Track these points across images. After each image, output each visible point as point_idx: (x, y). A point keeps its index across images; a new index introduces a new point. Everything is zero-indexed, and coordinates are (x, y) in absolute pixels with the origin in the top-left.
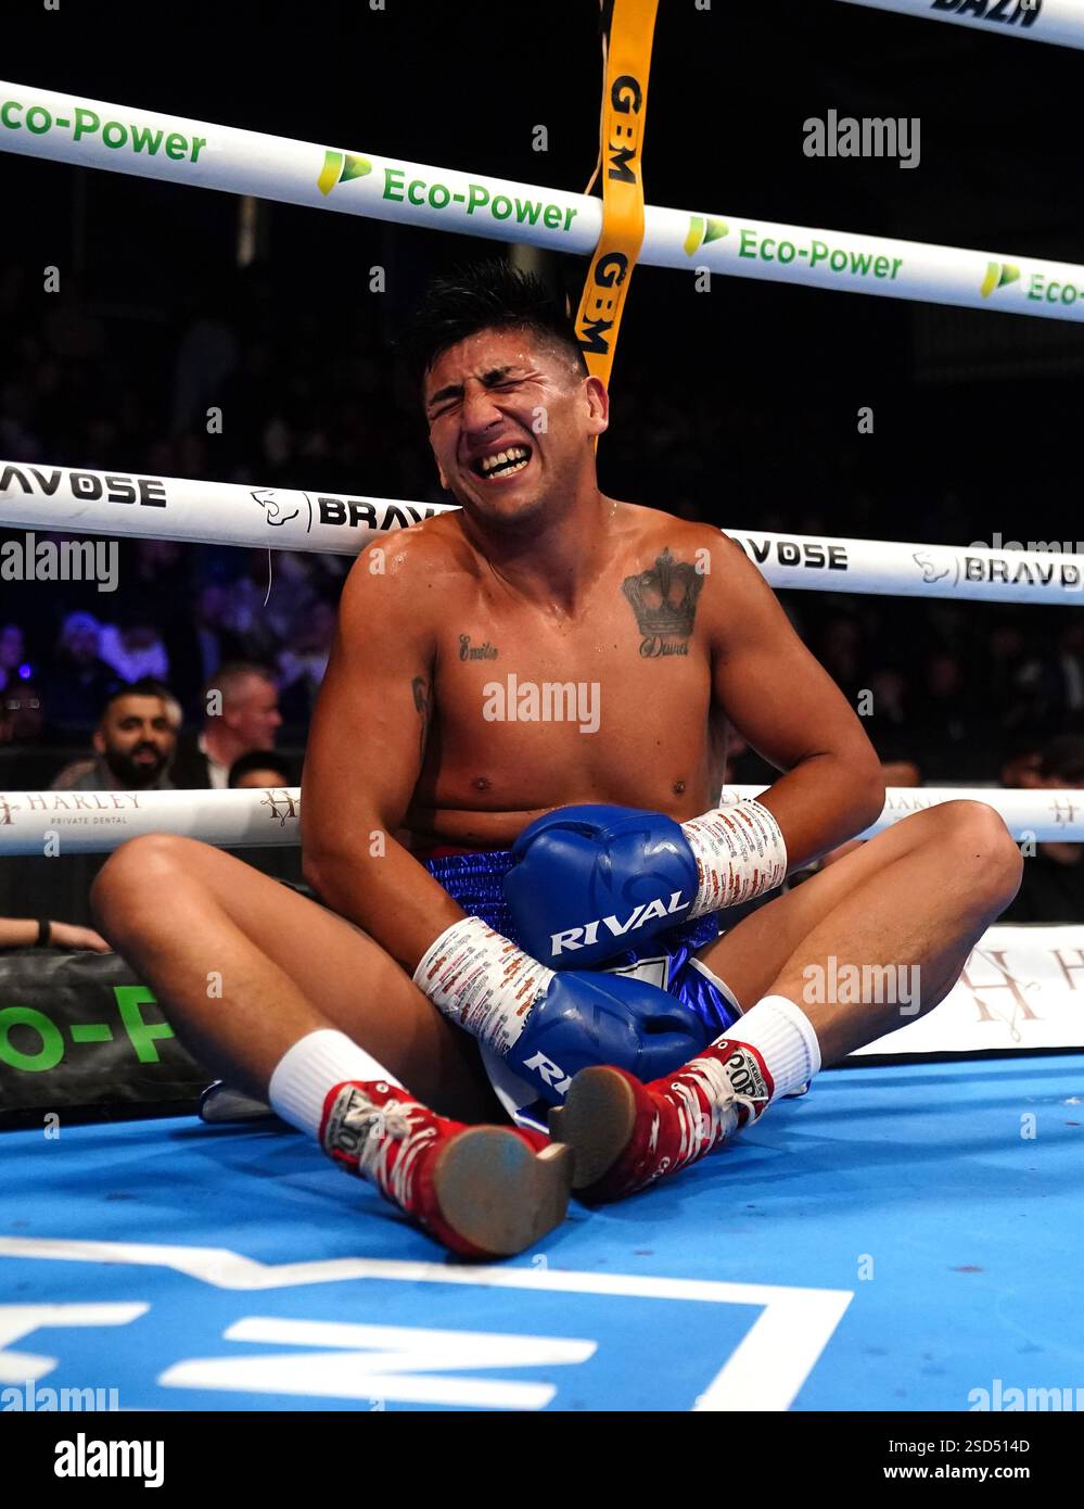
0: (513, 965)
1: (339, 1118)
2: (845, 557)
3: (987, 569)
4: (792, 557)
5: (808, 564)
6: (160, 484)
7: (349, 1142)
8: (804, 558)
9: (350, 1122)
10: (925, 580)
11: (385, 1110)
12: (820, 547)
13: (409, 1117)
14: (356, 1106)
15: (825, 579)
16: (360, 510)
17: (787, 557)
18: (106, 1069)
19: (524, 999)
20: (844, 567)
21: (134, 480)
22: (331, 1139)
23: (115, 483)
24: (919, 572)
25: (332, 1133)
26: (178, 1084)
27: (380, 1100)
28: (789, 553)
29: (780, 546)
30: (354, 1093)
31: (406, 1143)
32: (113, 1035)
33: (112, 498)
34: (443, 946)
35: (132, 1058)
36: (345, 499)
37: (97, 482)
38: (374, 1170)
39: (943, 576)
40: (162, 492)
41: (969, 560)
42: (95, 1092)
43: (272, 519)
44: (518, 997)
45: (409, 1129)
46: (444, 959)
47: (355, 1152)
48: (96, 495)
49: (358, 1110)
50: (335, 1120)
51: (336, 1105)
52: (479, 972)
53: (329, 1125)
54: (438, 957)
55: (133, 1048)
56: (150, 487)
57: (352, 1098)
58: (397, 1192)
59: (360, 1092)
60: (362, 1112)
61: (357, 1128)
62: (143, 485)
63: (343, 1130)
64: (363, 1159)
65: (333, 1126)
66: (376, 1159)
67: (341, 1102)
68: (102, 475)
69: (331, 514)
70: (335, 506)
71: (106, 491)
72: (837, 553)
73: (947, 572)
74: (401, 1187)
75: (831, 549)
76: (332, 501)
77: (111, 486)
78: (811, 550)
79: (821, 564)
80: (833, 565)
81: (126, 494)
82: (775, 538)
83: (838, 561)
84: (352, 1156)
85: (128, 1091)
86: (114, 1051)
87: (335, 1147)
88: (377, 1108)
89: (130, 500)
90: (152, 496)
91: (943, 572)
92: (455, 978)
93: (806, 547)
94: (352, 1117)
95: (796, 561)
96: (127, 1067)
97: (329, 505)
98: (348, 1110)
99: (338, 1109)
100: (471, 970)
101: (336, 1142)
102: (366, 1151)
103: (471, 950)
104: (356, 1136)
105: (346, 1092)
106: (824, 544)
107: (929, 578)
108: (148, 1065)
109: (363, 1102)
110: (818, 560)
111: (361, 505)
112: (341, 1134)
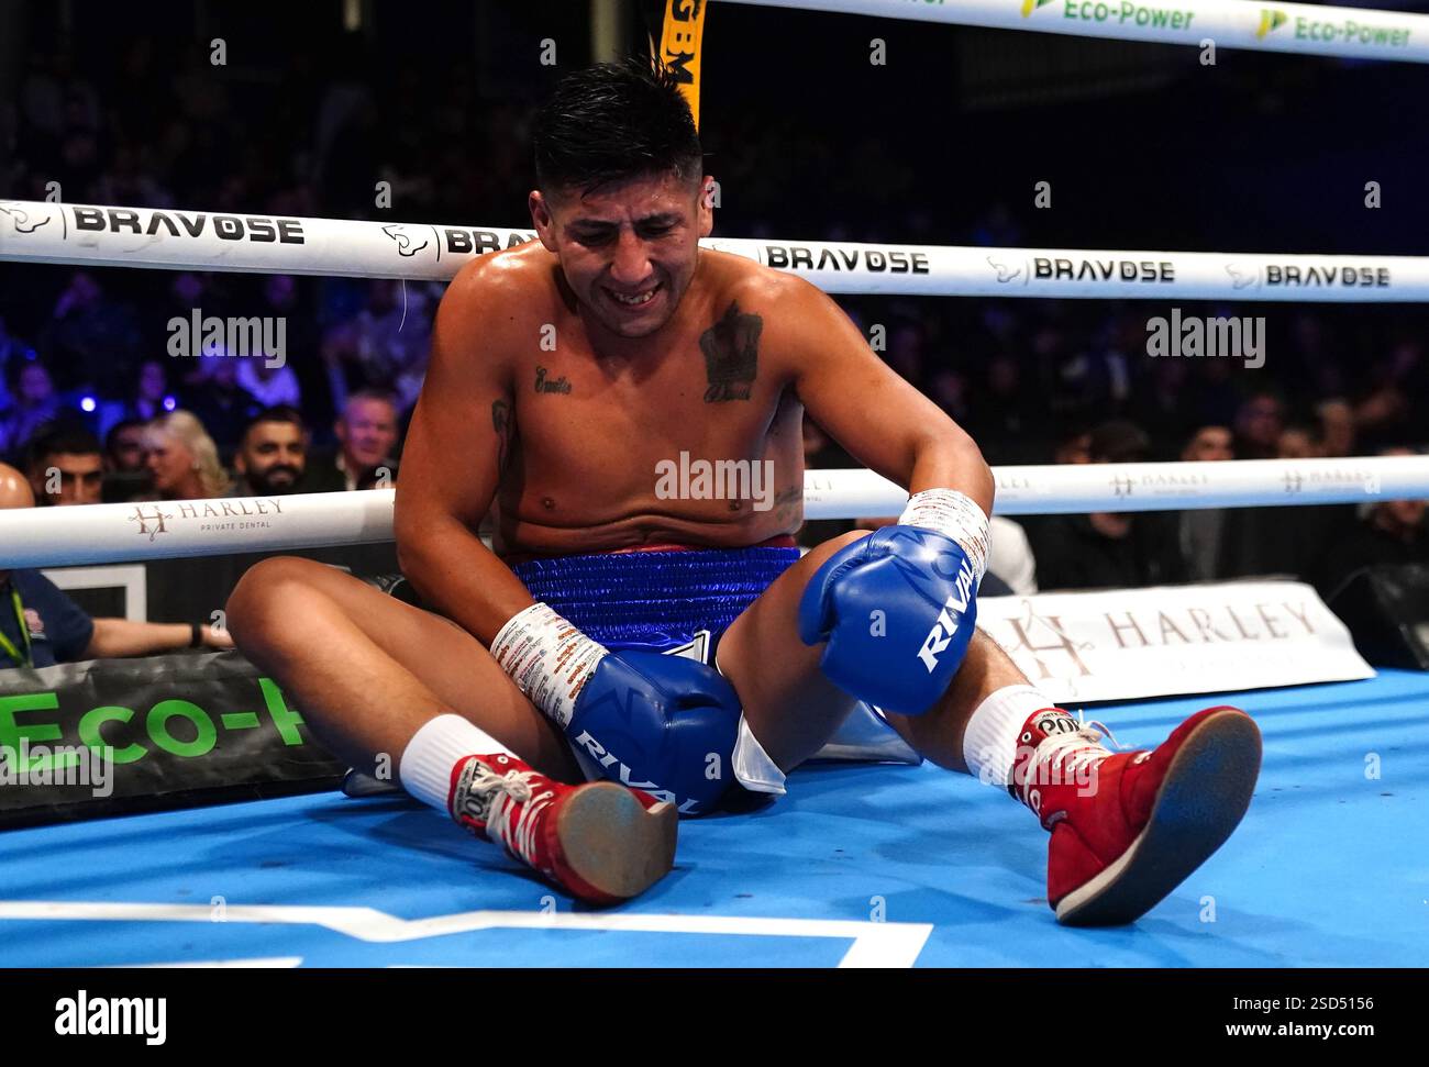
0: (566, 652)
1: (465, 787)
2: (926, 262)
3: (1054, 268)
4: (879, 264)
5: (894, 270)
6: (297, 223)
7: (476, 808)
8: (890, 265)
9: (477, 789)
10: (1000, 281)
11: (506, 779)
12: (902, 254)
13: (530, 782)
14: (480, 776)
15: (909, 283)
16: (485, 238)
17: (874, 264)
18: (254, 752)
19: (575, 683)
20: (926, 271)
21: (274, 221)
22: (459, 807)
23: (256, 224)
24: (994, 273)
25: (459, 801)
26: (321, 763)
27: (502, 770)
28: (876, 260)
29: (868, 255)
30: (478, 764)
31: (527, 805)
32: (260, 721)
33: (254, 238)
34: (506, 636)
35: (278, 742)
36: (470, 230)
37: (239, 225)
38: (500, 832)
39: (1015, 276)
40: (300, 231)
41: (1037, 261)
42: (247, 773)
43: (404, 251)
44: (570, 681)
45: (530, 793)
46: (508, 647)
47: (481, 816)
48: (238, 236)
49: (483, 779)
50: (462, 789)
51: (462, 776)
52: (536, 659)
53: (457, 794)
54: (503, 646)
55: (279, 732)
56: (288, 226)
57: (476, 769)
58: (521, 849)
59: (482, 763)
60: (486, 781)
61: (482, 795)
62: (282, 226)
63: (469, 798)
64: (489, 822)
65: (461, 795)
66: (500, 822)
67: (467, 773)
68: (243, 218)
69: (457, 244)
70: (460, 236)
71: (248, 232)
72: (918, 259)
73: (1019, 272)
74: (526, 844)
75: (913, 256)
76: (459, 232)
77: (252, 227)
78: (895, 257)
79: (905, 269)
80: (916, 270)
81: (266, 233)
82: (862, 248)
83: (920, 266)
84: (479, 820)
85: (276, 772)
86: (261, 736)
87: (463, 813)
88: (499, 776)
89: (271, 238)
90: (290, 234)
91: (1015, 272)
92: (517, 664)
93: (891, 255)
94: (478, 785)
95: (882, 268)
96: (274, 750)
97: (455, 236)
98: (473, 779)
99: (464, 779)
100: (530, 657)
101: (464, 809)
102: (491, 816)
103: (529, 639)
104: (481, 802)
105: (470, 764)
106: (906, 251)
107: (1003, 278)
108: (293, 747)
109: (485, 772)
110: (902, 266)
111: (484, 234)
112: (467, 802)
